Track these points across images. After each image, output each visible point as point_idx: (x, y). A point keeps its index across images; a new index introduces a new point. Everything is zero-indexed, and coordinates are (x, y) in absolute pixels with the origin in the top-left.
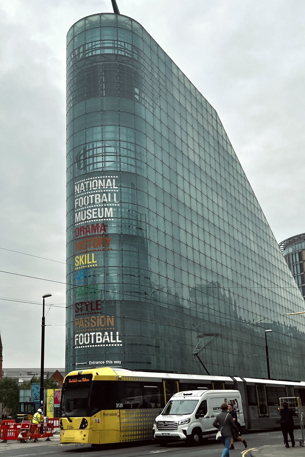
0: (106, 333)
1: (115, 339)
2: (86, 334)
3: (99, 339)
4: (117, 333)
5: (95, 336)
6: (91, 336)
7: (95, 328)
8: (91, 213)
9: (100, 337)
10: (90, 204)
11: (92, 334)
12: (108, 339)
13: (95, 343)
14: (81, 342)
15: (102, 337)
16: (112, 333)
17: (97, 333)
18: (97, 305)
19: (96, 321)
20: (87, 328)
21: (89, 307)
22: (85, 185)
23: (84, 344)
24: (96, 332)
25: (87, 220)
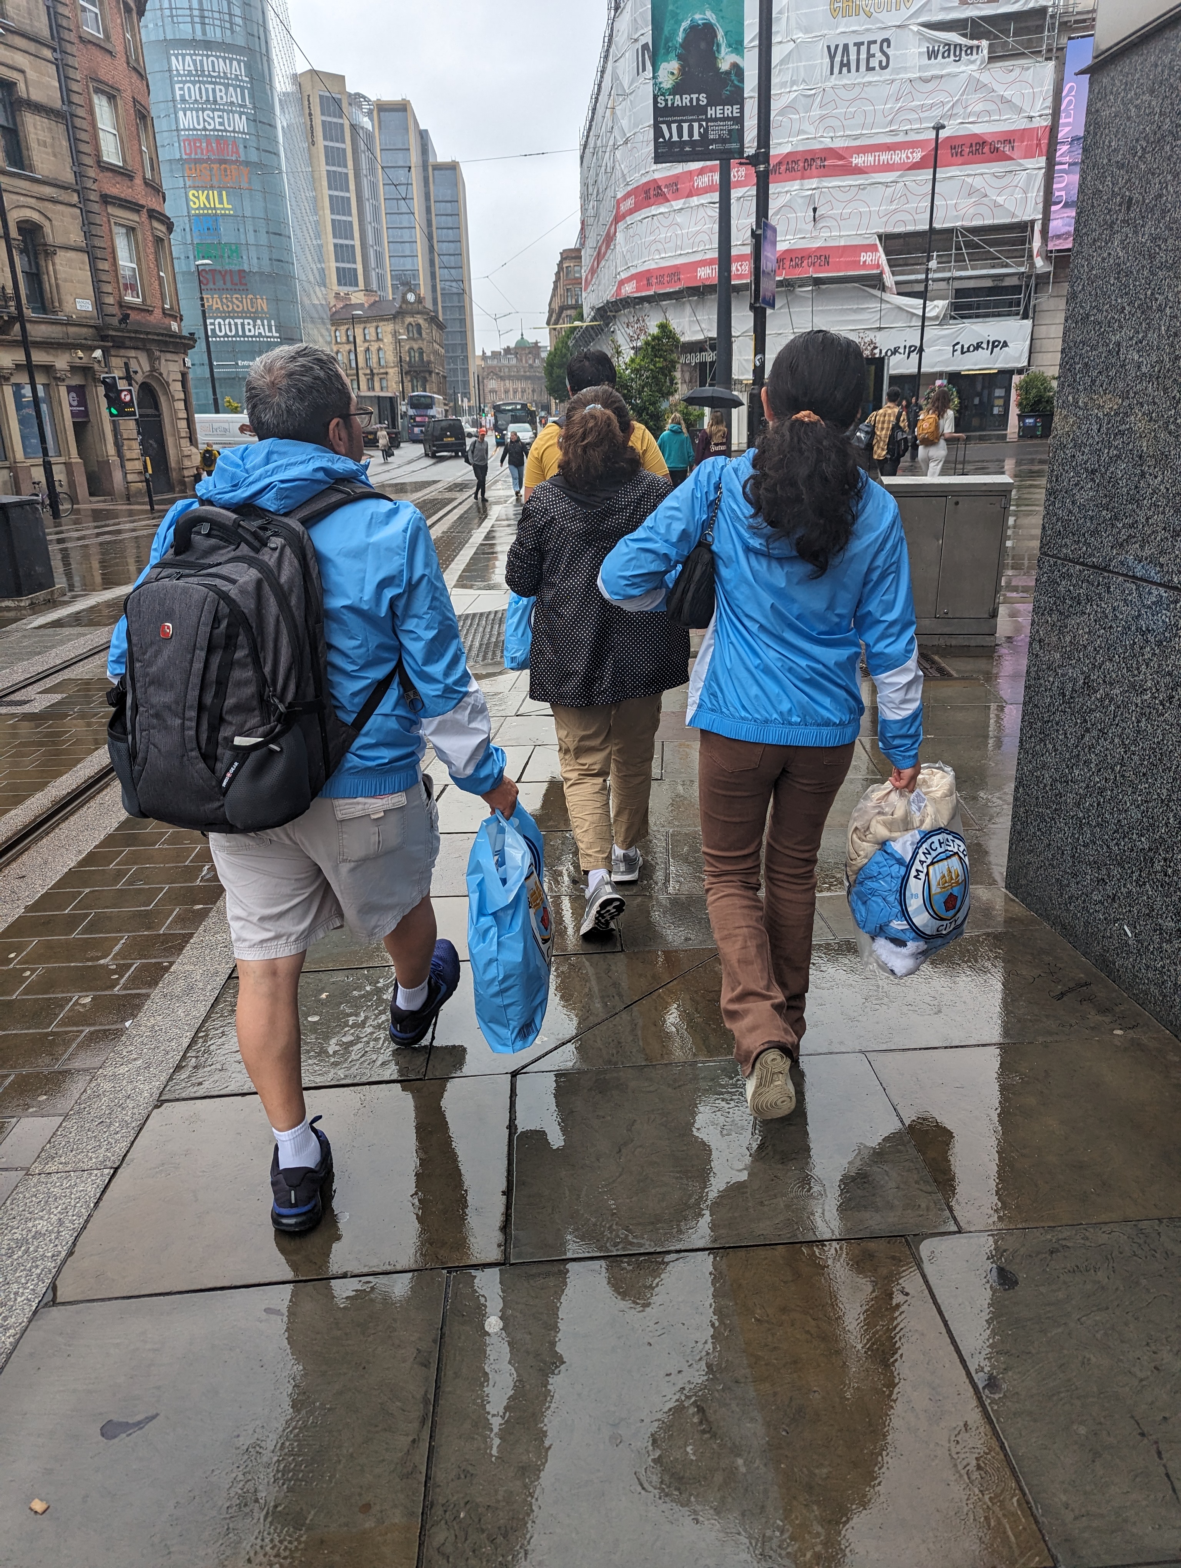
0: (259, 322)
1: (270, 330)
2: (227, 321)
3: (250, 330)
4: (273, 323)
5: (243, 324)
6: (236, 324)
7: (241, 312)
8: (213, 119)
9: (251, 327)
10: (208, 101)
11: (239, 321)
12: (262, 331)
13: (244, 336)
14: (221, 331)
15: (254, 327)
16: (266, 322)
17: (246, 321)
18: (241, 278)
19: (242, 302)
20: (229, 312)
21: (228, 278)
22: (194, 62)
23: (226, 336)
24: (244, 318)
25: (205, 129)
